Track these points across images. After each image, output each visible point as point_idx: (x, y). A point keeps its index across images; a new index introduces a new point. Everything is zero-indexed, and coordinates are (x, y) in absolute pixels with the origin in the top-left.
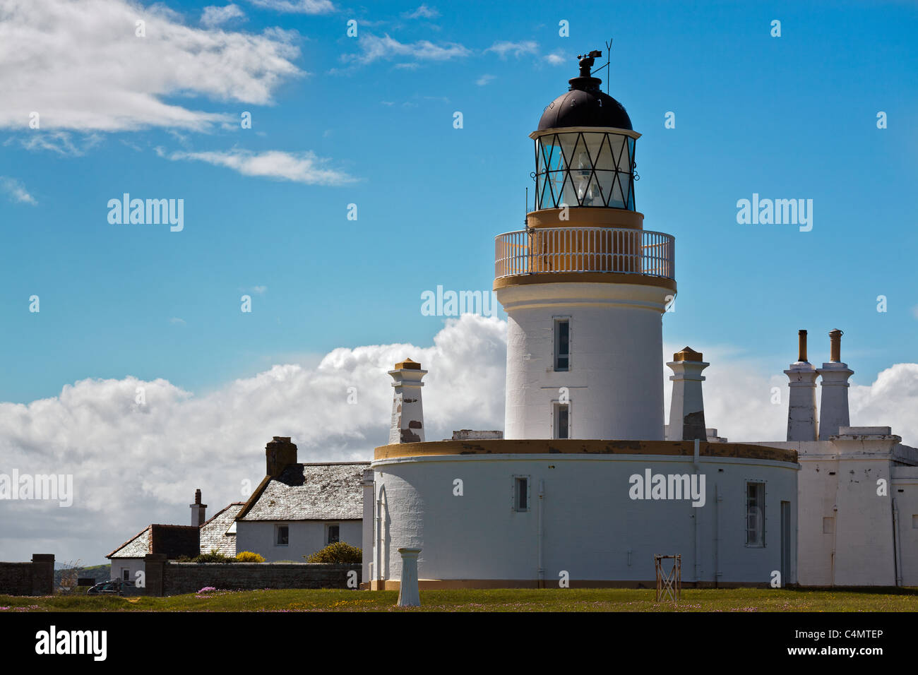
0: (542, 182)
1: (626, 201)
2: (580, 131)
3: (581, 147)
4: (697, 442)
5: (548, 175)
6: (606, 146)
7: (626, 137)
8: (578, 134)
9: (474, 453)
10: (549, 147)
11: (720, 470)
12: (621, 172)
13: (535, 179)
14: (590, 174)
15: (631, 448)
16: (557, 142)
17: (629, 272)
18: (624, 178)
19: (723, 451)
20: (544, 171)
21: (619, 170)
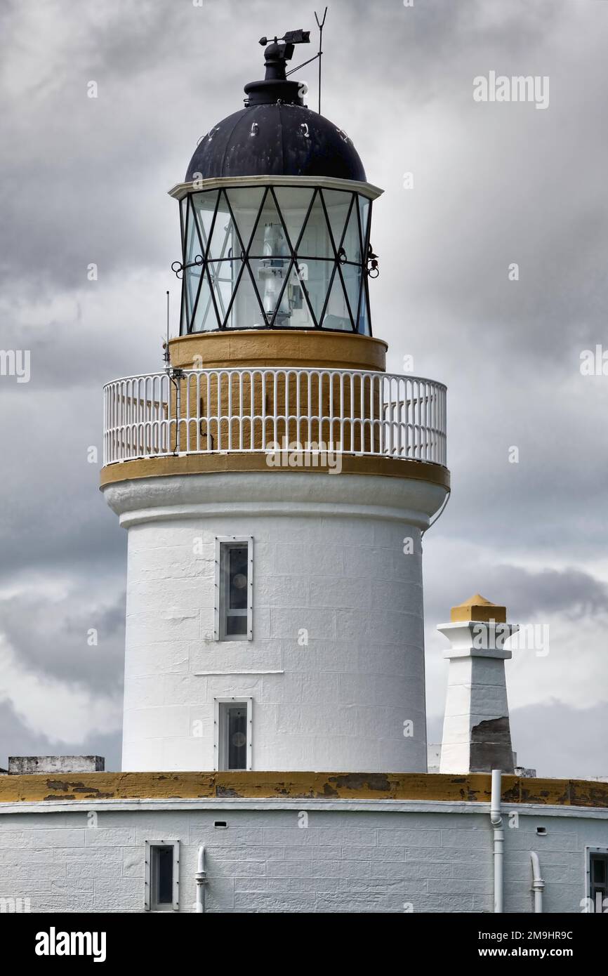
0: (194, 282)
1: (355, 318)
2: (268, 183)
3: (269, 214)
4: (495, 774)
5: (205, 268)
6: (317, 211)
7: (355, 194)
8: (263, 189)
9: (72, 797)
10: (206, 216)
11: (540, 830)
12: (345, 262)
13: (181, 274)
14: (287, 266)
15: (371, 787)
16: (223, 202)
17: (362, 452)
18: (352, 274)
19: (545, 794)
20: (199, 259)
21: (343, 258)
